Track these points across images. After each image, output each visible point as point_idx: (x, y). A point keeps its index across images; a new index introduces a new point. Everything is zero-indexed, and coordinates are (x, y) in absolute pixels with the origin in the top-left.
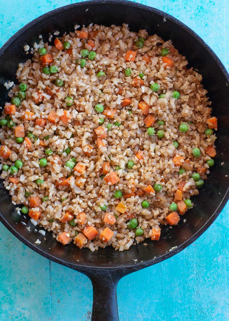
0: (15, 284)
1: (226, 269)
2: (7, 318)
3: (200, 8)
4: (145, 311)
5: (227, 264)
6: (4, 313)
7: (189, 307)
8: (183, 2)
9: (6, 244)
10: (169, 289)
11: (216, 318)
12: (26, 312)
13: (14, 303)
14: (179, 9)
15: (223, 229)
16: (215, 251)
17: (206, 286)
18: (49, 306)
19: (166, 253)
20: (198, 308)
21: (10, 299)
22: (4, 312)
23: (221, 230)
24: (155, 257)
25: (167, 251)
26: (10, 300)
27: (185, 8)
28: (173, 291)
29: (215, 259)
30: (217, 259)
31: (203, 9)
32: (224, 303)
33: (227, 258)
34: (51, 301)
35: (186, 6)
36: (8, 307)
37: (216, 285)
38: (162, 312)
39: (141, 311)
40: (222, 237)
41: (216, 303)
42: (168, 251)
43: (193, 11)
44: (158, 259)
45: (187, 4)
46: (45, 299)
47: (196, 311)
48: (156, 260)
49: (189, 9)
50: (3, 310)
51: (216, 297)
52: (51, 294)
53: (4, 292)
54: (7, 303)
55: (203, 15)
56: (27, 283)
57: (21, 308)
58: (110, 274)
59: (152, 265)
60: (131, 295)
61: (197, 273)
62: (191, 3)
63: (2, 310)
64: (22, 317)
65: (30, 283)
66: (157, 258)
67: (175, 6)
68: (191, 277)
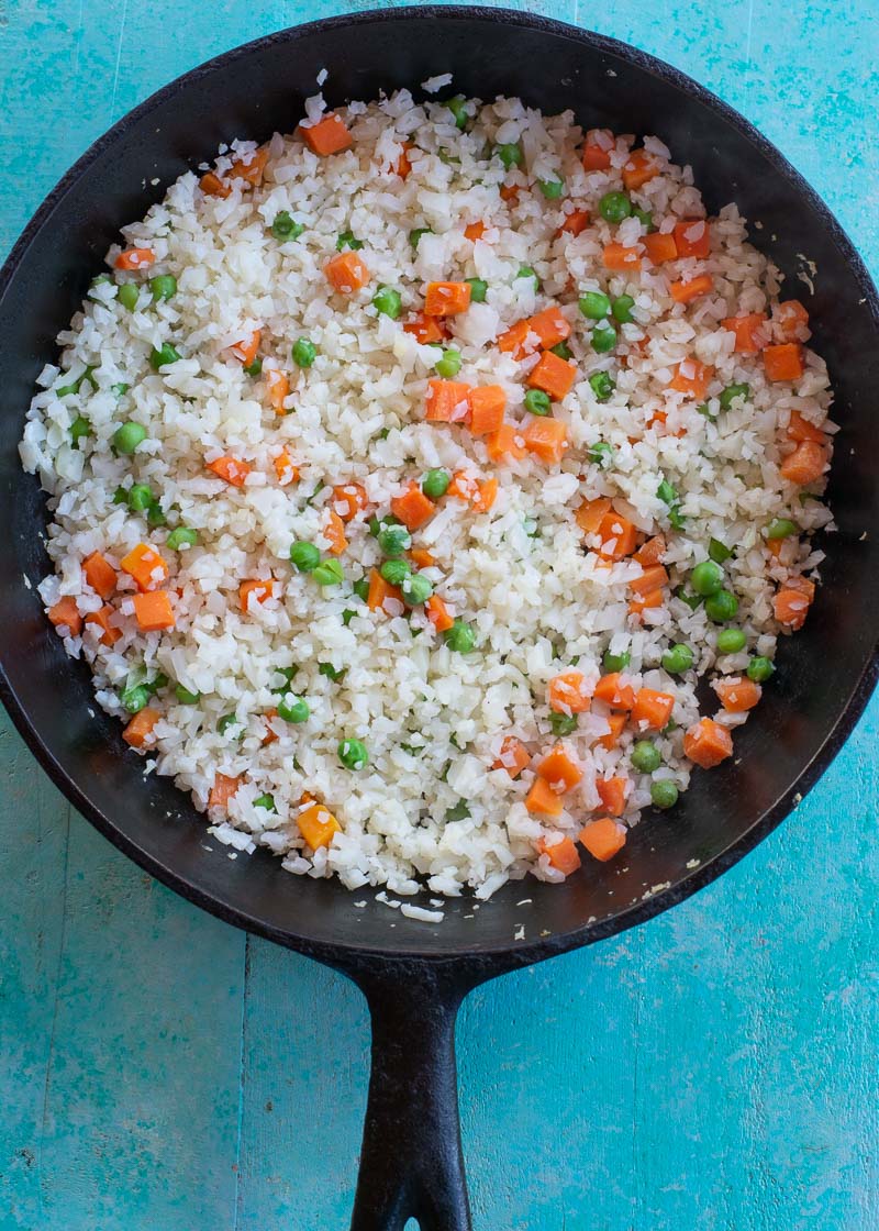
0: (122, 1036)
1: (869, 1035)
2: (87, 1152)
3: (838, 98)
4: (570, 1162)
5: (872, 1018)
6: (76, 1134)
7: (727, 1160)
8: (776, 72)
9: (97, 894)
10: (661, 1092)
11: (820, 1206)
12: (153, 1134)
13: (111, 1102)
14: (760, 96)
15: (864, 890)
16: (834, 968)
17: (791, 1089)
18: (236, 1122)
19: (629, 907)
20: (757, 1166)
21: (98, 1085)
22: (76, 1130)
23: (861, 893)
24: (592, 919)
25: (634, 900)
26: (100, 1090)
27: (782, 94)
28: (673, 1099)
29: (830, 998)
30: (837, 997)
31: (847, 100)
32: (853, 1155)
33: (874, 994)
34: (241, 1102)
35: (789, 88)
36: (92, 1114)
37: (828, 1089)
38: (629, 1169)
39: (555, 1163)
40: (860, 921)
41: (825, 1150)
42: (639, 899)
43: (810, 109)
44: (602, 925)
45: (790, 79)
46: (222, 1096)
47: (751, 1173)
48: (595, 927)
49: (797, 99)
50: (73, 1122)
51: (823, 1131)
52: (243, 1080)
53: (80, 1060)
54: (88, 1100)
55: (848, 122)
56: (162, 1036)
57: (136, 1121)
58: (432, 976)
59: (580, 945)
60: (524, 1102)
61: (763, 1040)
62: (806, 79)
63: (69, 1125)
64: (139, 1151)
65: (174, 1038)
66: (600, 922)
67: (747, 86)
68: (738, 1055)
